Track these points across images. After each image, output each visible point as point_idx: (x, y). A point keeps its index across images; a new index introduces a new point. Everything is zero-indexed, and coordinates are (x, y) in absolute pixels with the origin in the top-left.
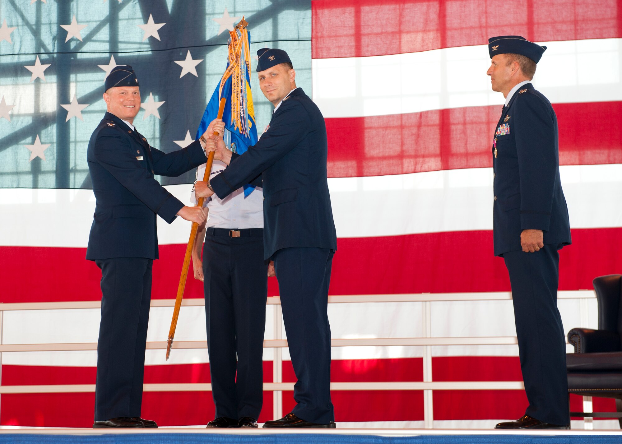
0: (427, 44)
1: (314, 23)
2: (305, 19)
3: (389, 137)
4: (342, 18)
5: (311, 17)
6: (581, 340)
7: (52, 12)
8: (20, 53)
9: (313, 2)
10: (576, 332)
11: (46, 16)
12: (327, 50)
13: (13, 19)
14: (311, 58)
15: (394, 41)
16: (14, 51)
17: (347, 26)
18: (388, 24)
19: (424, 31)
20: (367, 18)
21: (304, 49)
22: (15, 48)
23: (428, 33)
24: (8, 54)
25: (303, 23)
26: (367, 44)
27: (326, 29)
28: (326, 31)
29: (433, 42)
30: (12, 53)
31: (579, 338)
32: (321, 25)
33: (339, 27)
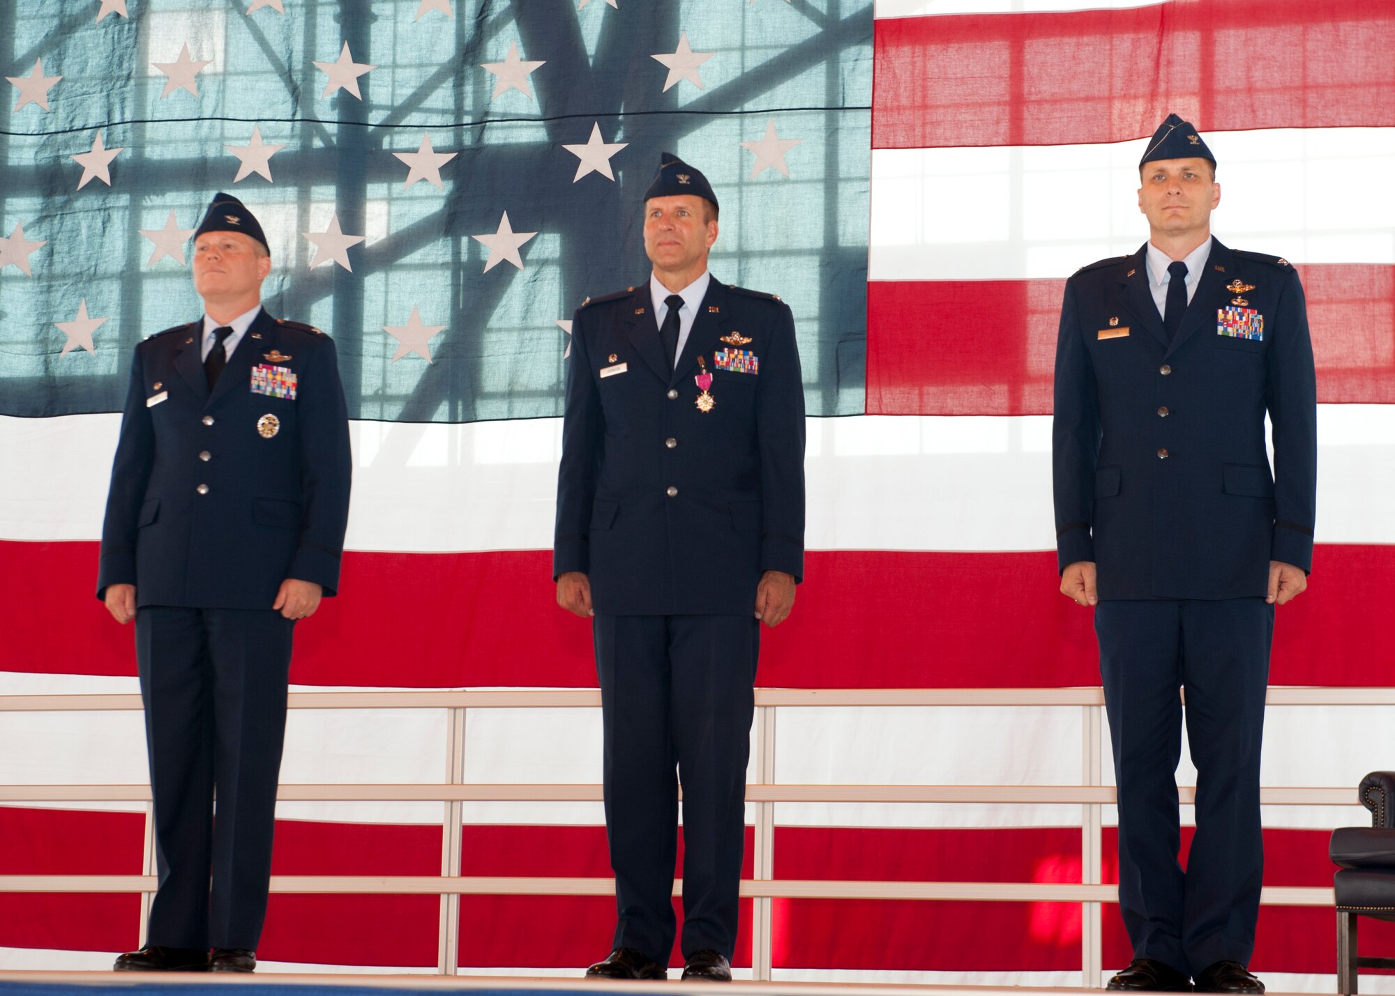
0: (1130, 126)
1: (878, 71)
2: (858, 62)
3: (1041, 329)
4: (940, 58)
5: (872, 56)
6: (1387, 798)
7: (295, 32)
8: (215, 117)
9: (877, 24)
10: (1377, 780)
11: (281, 40)
12: (906, 131)
13: (203, 43)
14: (870, 147)
15: (1057, 114)
16: (202, 112)
17: (953, 76)
18: (1044, 75)
19: (1125, 96)
20: (997, 60)
21: (854, 128)
22: (203, 105)
23: (1132, 102)
24: (189, 118)
25: (854, 69)
26: (995, 118)
27: (905, 82)
28: (906, 87)
29: (1143, 121)
30: (196, 117)
31: (1383, 793)
32: (894, 73)
33: (933, 80)
